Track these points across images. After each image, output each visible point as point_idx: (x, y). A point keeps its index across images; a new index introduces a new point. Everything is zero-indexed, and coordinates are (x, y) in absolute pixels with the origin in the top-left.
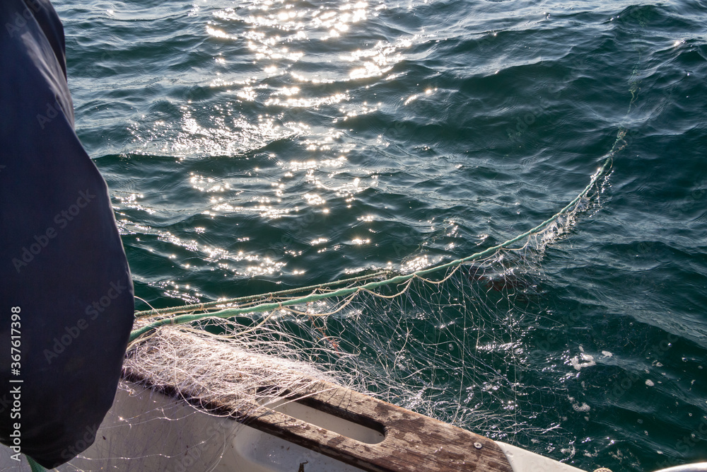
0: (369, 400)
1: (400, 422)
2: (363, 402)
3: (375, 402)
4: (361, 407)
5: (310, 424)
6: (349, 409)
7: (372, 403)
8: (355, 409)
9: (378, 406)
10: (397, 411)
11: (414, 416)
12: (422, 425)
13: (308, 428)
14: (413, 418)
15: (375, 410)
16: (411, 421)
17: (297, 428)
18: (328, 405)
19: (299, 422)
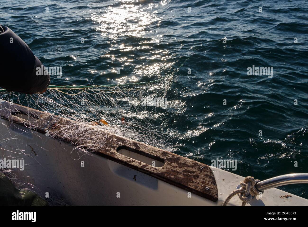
0: (160, 150)
1: (171, 159)
2: (157, 151)
3: (162, 151)
4: (156, 153)
5: (135, 160)
6: (151, 154)
7: (161, 152)
8: (154, 154)
9: (163, 153)
10: (170, 154)
11: (176, 156)
12: (179, 160)
13: (134, 161)
14: (176, 157)
15: (161, 154)
16: (175, 158)
17: (130, 161)
18: (144, 152)
19: (131, 159)
